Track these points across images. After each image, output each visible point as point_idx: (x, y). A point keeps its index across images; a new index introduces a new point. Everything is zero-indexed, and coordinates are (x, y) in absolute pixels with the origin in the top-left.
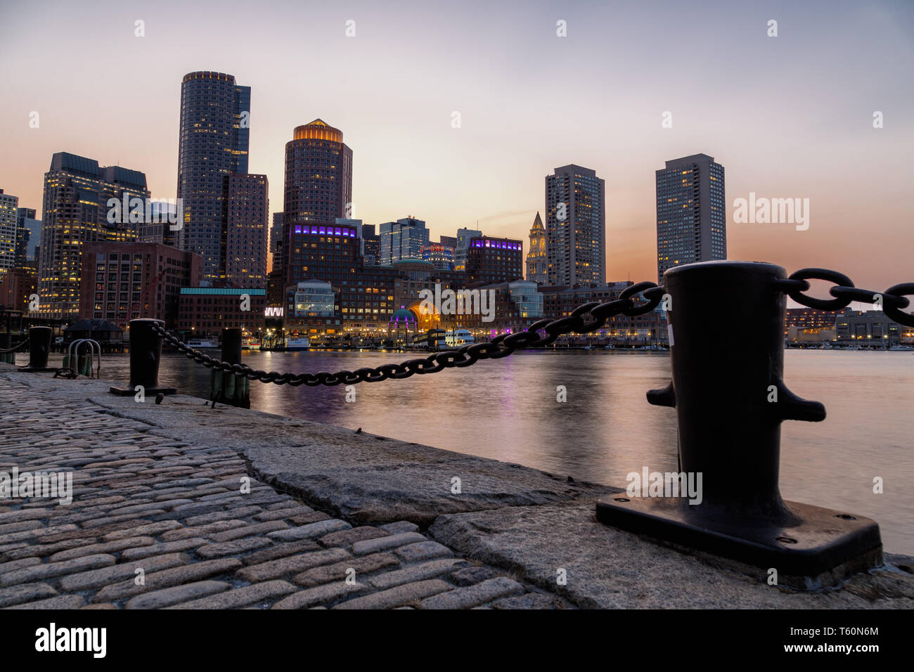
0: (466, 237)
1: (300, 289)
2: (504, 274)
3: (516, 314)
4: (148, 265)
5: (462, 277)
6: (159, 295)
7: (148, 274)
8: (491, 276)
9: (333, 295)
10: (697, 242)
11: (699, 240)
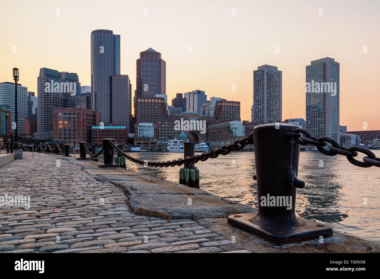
0: (214, 101)
1: (140, 126)
2: (231, 117)
3: (232, 135)
4: (78, 117)
5: (212, 119)
6: (83, 129)
7: (79, 121)
8: (225, 118)
9: (154, 128)
10: (324, 100)
11: (325, 99)
